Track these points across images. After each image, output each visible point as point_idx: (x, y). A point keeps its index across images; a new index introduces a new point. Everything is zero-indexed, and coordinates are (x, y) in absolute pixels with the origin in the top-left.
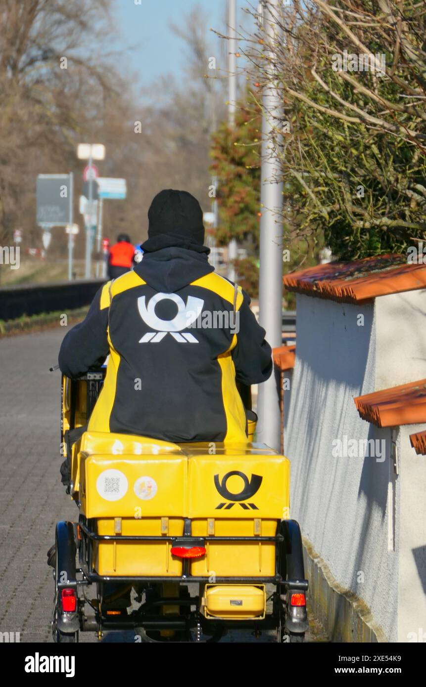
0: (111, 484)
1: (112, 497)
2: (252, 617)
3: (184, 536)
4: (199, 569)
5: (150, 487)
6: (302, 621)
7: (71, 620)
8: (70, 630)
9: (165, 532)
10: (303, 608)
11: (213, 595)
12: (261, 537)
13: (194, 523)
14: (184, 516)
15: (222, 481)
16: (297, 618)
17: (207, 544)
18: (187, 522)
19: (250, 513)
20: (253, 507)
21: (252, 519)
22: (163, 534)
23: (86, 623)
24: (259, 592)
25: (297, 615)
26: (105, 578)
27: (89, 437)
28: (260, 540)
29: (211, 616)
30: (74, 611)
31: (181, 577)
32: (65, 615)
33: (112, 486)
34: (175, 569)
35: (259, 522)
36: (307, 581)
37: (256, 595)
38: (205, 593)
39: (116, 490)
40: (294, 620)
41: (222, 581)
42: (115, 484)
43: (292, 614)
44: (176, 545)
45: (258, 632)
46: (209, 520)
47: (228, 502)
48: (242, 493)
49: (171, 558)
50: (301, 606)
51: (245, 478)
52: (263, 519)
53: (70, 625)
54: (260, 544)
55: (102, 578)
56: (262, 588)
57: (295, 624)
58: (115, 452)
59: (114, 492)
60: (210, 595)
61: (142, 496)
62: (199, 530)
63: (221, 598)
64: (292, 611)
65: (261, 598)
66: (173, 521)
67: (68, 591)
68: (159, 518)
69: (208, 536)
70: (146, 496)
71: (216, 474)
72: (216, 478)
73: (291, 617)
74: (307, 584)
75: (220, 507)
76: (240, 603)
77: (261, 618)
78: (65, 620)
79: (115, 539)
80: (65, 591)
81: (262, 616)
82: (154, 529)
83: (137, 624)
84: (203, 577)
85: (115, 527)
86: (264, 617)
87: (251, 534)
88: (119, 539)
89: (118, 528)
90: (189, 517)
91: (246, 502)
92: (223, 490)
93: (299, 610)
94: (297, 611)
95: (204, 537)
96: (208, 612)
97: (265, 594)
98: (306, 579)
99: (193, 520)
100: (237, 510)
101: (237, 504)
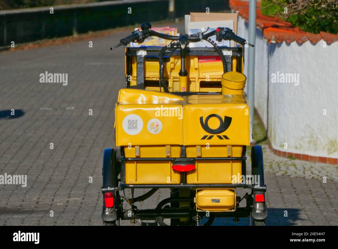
0: (132, 124)
1: (133, 132)
2: (227, 210)
3: (181, 157)
4: (192, 179)
5: (158, 125)
6: (262, 212)
7: (111, 213)
8: (111, 220)
9: (169, 155)
10: (263, 203)
11: (200, 196)
12: (232, 157)
13: (188, 149)
14: (181, 144)
15: (205, 121)
16: (259, 210)
17: (196, 163)
18: (183, 148)
19: (224, 142)
20: (226, 138)
21: (225, 146)
22: (167, 156)
23: (124, 214)
24: (231, 194)
25: (259, 208)
26: (130, 186)
27: (124, 92)
28: (230, 160)
29: (200, 209)
30: (112, 207)
31: (180, 184)
32: (107, 210)
33: (132, 125)
34: (176, 179)
35: (230, 147)
36: (265, 186)
37: (229, 196)
38: (196, 194)
39: (136, 127)
40: (257, 212)
41: (207, 186)
42: (135, 124)
43: (256, 208)
44: (176, 163)
45: (237, 219)
46: (197, 146)
47: (209, 135)
48: (219, 129)
49: (173, 172)
50: (262, 202)
51: (220, 118)
52: (233, 146)
53: (110, 216)
54: (231, 162)
55: (128, 186)
56: (233, 191)
57: (258, 214)
58: (140, 103)
59: (134, 129)
60: (199, 196)
61: (152, 131)
62: (191, 153)
63: (206, 198)
64: (256, 206)
65: (233, 197)
66: (173, 148)
67: (108, 194)
68: (164, 146)
69: (197, 157)
70: (155, 131)
71: (201, 116)
72: (201, 119)
73: (255, 210)
74: (265, 188)
75: (204, 138)
76: (218, 201)
77: (233, 211)
78: (107, 213)
79: (136, 160)
80: (107, 194)
81: (234, 209)
82: (161, 153)
83: (158, 214)
84: (194, 184)
85: (136, 152)
86: (235, 210)
87: (225, 155)
88: (138, 160)
89: (138, 152)
90: (184, 145)
91: (221, 135)
92: (205, 127)
93: (260, 205)
94: (259, 205)
95: (194, 158)
96: (198, 207)
97: (235, 194)
98: (265, 184)
99: (187, 146)
100: (215, 140)
101: (215, 136)
